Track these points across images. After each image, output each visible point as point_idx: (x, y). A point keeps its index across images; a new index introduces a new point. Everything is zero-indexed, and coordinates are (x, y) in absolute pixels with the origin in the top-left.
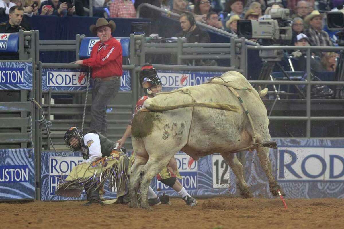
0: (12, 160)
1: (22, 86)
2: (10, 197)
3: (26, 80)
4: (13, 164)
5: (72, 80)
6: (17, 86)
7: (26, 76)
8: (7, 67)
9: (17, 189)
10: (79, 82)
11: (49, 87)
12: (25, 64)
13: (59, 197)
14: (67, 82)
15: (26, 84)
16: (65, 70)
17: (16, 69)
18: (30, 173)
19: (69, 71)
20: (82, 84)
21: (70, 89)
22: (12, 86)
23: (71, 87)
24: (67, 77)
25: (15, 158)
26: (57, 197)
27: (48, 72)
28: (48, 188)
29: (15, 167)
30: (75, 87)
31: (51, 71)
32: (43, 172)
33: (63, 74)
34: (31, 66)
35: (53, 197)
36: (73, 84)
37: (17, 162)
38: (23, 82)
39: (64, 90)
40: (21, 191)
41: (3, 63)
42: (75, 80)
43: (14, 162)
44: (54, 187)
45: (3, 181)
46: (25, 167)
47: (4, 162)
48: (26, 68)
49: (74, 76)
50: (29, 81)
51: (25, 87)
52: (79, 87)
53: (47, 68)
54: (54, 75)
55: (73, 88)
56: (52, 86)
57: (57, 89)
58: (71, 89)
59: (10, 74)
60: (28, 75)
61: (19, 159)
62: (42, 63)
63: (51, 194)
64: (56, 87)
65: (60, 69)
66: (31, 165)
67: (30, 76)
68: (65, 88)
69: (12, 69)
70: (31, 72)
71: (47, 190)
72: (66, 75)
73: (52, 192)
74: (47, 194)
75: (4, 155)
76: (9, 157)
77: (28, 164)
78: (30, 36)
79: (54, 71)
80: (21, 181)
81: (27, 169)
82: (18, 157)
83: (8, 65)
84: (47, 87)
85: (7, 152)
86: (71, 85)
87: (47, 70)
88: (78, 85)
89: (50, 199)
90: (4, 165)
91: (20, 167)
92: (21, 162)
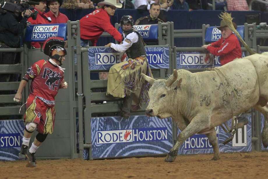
0: (155, 124)
1: (161, 65)
2: (153, 152)
3: (164, 61)
4: (155, 127)
5: (199, 60)
6: (157, 65)
7: (164, 58)
8: (149, 51)
9: (159, 146)
10: (205, 61)
11: (182, 66)
12: (163, 48)
13: (191, 152)
14: (196, 62)
15: (164, 64)
16: (194, 53)
17: (157, 53)
18: (169, 133)
19: (197, 53)
20: (208, 63)
21: (198, 67)
22: (154, 66)
23: (199, 66)
24: (196, 58)
25: (156, 121)
26: (190, 152)
27: (181, 54)
28: (183, 145)
29: (157, 129)
30: (202, 65)
31: (184, 53)
32: (179, 133)
33: (193, 55)
34: (168, 50)
35: (187, 151)
36: (201, 63)
37: (158, 124)
38: (162, 62)
39: (194, 68)
40: (162, 147)
41: (146, 48)
42: (202, 60)
43: (156, 125)
44: (187, 144)
45: (148, 140)
46: (164, 129)
47: (148, 125)
48: (164, 51)
49: (201, 57)
50: (167, 61)
51: (163, 66)
52: (206, 65)
53: (180, 52)
54: (186, 56)
55: (201, 66)
56: (185, 65)
57: (188, 68)
58: (200, 67)
59: (152, 56)
60: (166, 57)
62: (177, 48)
63: (185, 149)
64: (187, 66)
65: (190, 52)
66: (169, 127)
67: (167, 58)
68: (194, 67)
69: (153, 53)
70: (168, 55)
71: (182, 146)
72: (195, 57)
73: (186, 147)
74: (183, 150)
75: (148, 120)
76: (152, 121)
77: (167, 126)
78: (167, 26)
79: (186, 53)
81: (166, 130)
82: (159, 121)
83: (150, 49)
84: (181, 66)
85: (150, 118)
86: (199, 64)
87: (180, 53)
88: (205, 64)
89: (185, 153)
90: (148, 128)
91: (161, 129)
92: (162, 125)
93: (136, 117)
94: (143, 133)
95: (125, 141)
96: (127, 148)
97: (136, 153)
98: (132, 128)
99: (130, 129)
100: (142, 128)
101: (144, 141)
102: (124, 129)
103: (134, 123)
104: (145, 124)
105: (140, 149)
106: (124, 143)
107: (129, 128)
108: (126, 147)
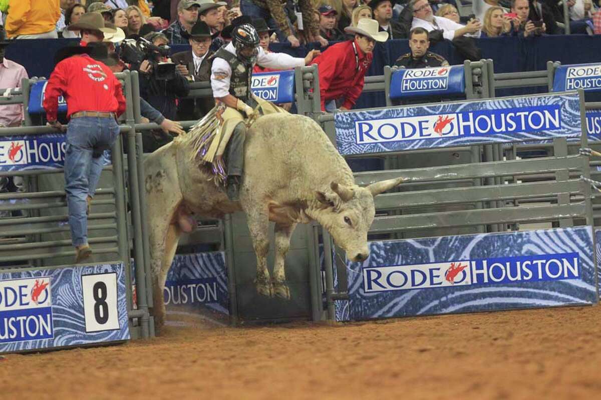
0: (539, 247)
1: (555, 132)
2: (535, 304)
3: (566, 123)
4: (540, 253)
7: (565, 116)
12: (562, 98)
15: (564, 128)
22: (533, 134)
25: (544, 242)
34: (577, 101)
37: (551, 248)
40: (560, 292)
43: (543, 250)
45: (517, 280)
46: (570, 257)
47: (520, 251)
50: (573, 123)
51: (563, 133)
60: (571, 114)
61: (556, 244)
66: (584, 252)
67: (575, 116)
70: (577, 110)
75: (519, 240)
76: (529, 242)
77: (577, 250)
80: (562, 277)
81: (575, 259)
82: (553, 242)
85: (524, 236)
90: (519, 255)
91: (559, 257)
92: (562, 249)
93: (480, 236)
94: (502, 267)
95: (446, 283)
96: (452, 298)
97: (480, 305)
98: (468, 258)
99: (463, 260)
100: (500, 256)
101: (506, 282)
102: (446, 261)
103: (474, 248)
104: (508, 249)
105: (493, 298)
106: (445, 288)
107: (460, 259)
108: (450, 296)
